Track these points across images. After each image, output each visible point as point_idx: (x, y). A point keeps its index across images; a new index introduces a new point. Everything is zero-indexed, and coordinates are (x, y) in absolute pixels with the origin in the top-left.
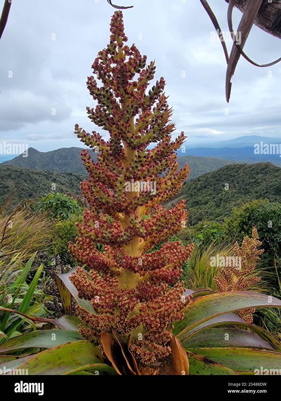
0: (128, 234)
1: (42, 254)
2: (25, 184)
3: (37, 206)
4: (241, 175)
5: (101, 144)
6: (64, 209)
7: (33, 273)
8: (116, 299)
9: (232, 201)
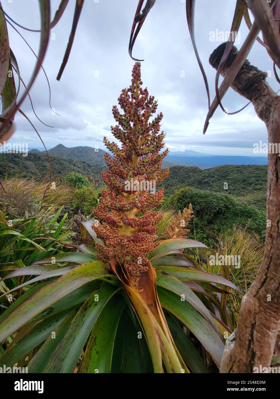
0: (131, 206)
1: (66, 207)
2: (56, 165)
3: (64, 180)
4: (181, 172)
5: (119, 151)
6: (80, 182)
7: (61, 217)
8: (120, 241)
9: (174, 186)
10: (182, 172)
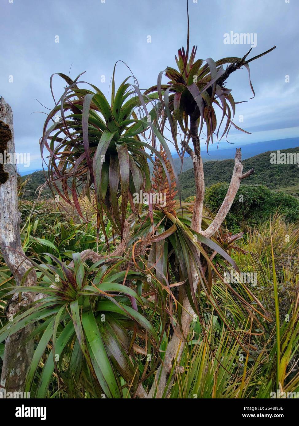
10: (215, 168)
